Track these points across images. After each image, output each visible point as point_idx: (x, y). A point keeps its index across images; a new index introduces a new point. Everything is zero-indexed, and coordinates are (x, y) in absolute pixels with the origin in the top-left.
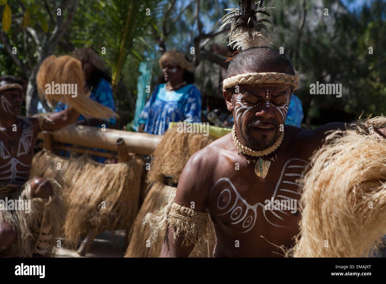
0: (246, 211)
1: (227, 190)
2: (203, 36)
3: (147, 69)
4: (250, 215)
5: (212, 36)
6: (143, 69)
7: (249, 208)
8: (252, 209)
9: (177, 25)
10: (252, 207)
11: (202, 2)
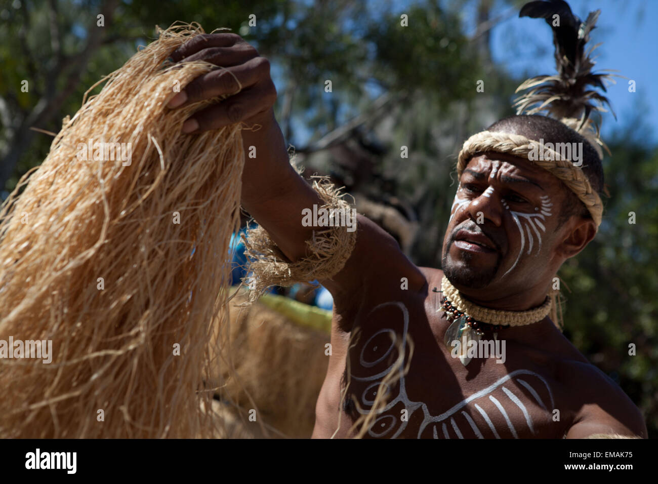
0: (394, 401)
5: (307, 151)
7: (402, 400)
8: (406, 405)
10: (407, 402)
11: (298, 94)
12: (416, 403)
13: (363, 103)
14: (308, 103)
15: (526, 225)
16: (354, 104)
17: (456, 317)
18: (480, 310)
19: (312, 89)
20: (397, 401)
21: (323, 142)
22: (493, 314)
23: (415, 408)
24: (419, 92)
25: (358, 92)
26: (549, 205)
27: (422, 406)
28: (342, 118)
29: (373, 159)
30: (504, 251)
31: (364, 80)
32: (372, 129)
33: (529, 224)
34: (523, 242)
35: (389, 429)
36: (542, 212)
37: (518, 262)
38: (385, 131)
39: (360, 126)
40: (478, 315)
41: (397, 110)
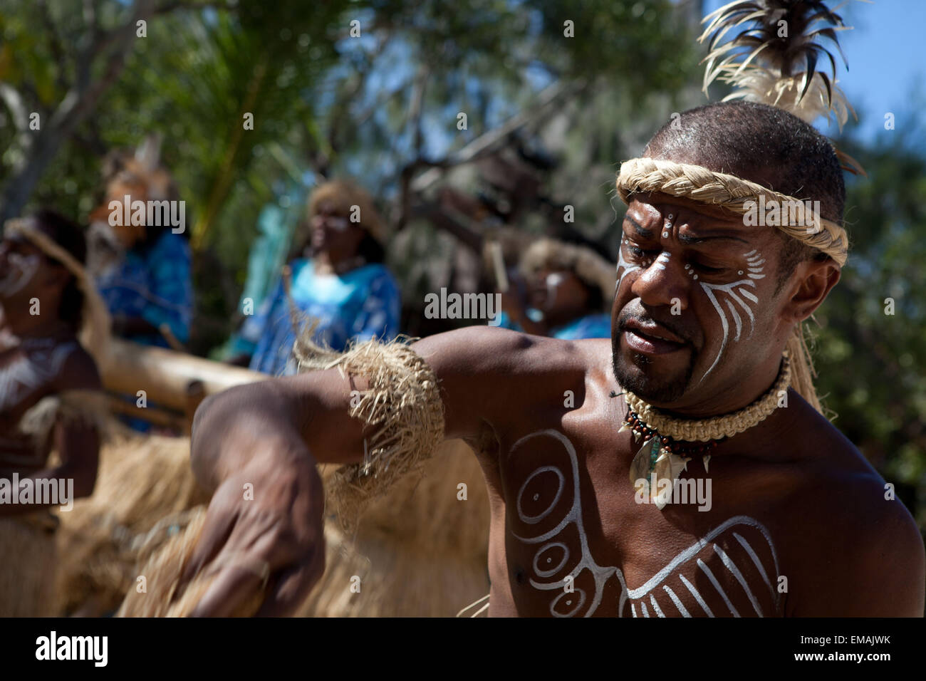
0: (577, 568)
1: (557, 471)
2: (423, 163)
3: (282, 223)
4: (582, 589)
5: (445, 165)
6: (271, 223)
7: (588, 567)
8: (594, 573)
9: (365, 133)
10: (595, 569)
11: (431, 84)
12: (607, 569)
13: (524, 96)
14: (446, 97)
15: (727, 301)
16: (511, 98)
17: (647, 437)
18: (678, 426)
19: (451, 77)
20: (581, 568)
21: (468, 152)
22: (698, 427)
23: (608, 575)
24: (602, 80)
25: (516, 81)
26: (759, 263)
27: (615, 572)
28: (494, 118)
29: (538, 175)
30: (699, 343)
31: (524, 64)
32: (537, 132)
33: (731, 299)
34: (726, 326)
35: (579, 607)
36: (750, 275)
37: (722, 354)
38: (556, 137)
39: (519, 129)
40: (677, 432)
41: (572, 106)
